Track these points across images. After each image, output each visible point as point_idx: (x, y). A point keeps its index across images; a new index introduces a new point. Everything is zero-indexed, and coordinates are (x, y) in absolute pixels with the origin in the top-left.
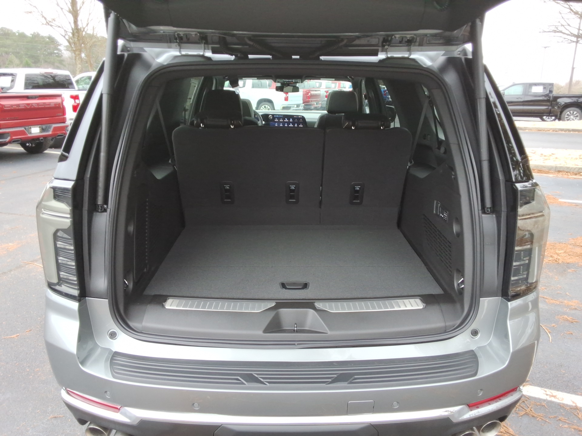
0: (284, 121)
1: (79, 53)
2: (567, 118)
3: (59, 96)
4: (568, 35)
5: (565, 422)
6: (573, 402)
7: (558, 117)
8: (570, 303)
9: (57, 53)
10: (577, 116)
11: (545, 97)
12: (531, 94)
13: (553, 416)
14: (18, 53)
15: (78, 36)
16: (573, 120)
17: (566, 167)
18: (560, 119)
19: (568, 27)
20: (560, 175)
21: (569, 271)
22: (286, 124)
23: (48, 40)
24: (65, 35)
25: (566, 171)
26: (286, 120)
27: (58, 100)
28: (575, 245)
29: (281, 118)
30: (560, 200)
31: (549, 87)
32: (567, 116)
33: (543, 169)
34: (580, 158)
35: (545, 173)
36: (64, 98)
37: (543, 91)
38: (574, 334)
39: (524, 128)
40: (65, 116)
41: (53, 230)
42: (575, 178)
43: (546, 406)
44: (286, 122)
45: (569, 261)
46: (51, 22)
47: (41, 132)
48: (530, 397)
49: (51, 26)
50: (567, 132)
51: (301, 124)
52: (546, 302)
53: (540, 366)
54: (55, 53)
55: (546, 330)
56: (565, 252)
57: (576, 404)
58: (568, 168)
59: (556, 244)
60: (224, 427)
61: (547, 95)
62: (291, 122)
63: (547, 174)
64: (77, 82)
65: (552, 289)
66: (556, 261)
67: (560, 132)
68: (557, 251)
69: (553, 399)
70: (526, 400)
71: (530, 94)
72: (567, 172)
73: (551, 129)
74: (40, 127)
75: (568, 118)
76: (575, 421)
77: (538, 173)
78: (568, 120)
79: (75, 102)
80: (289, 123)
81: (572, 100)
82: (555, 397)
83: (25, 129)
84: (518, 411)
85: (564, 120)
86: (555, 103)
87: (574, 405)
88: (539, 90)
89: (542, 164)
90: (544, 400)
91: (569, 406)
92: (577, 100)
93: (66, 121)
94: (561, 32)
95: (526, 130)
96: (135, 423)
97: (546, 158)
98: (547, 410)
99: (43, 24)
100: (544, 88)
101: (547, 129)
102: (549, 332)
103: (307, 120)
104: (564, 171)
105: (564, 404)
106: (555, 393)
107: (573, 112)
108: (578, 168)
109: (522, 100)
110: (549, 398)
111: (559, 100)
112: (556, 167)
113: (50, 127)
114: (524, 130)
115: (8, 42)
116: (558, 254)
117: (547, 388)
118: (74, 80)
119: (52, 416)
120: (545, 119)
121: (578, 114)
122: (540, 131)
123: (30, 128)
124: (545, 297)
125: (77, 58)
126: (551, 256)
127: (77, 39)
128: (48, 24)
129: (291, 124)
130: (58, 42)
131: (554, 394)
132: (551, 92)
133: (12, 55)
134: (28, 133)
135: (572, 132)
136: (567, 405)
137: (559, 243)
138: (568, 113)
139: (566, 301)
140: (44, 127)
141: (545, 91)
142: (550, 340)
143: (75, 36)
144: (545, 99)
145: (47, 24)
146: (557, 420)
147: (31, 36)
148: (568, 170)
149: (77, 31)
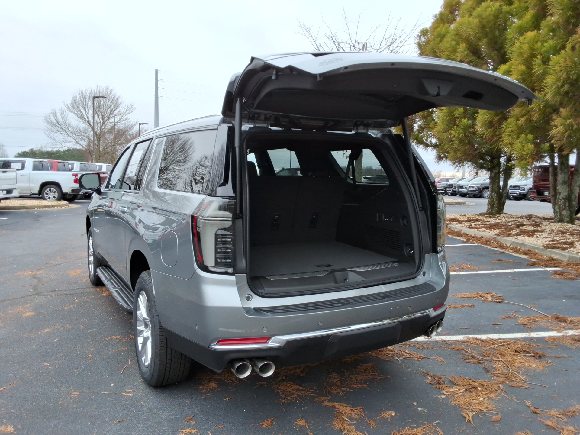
41: (215, 230)
60: (334, 335)
96: (283, 345)
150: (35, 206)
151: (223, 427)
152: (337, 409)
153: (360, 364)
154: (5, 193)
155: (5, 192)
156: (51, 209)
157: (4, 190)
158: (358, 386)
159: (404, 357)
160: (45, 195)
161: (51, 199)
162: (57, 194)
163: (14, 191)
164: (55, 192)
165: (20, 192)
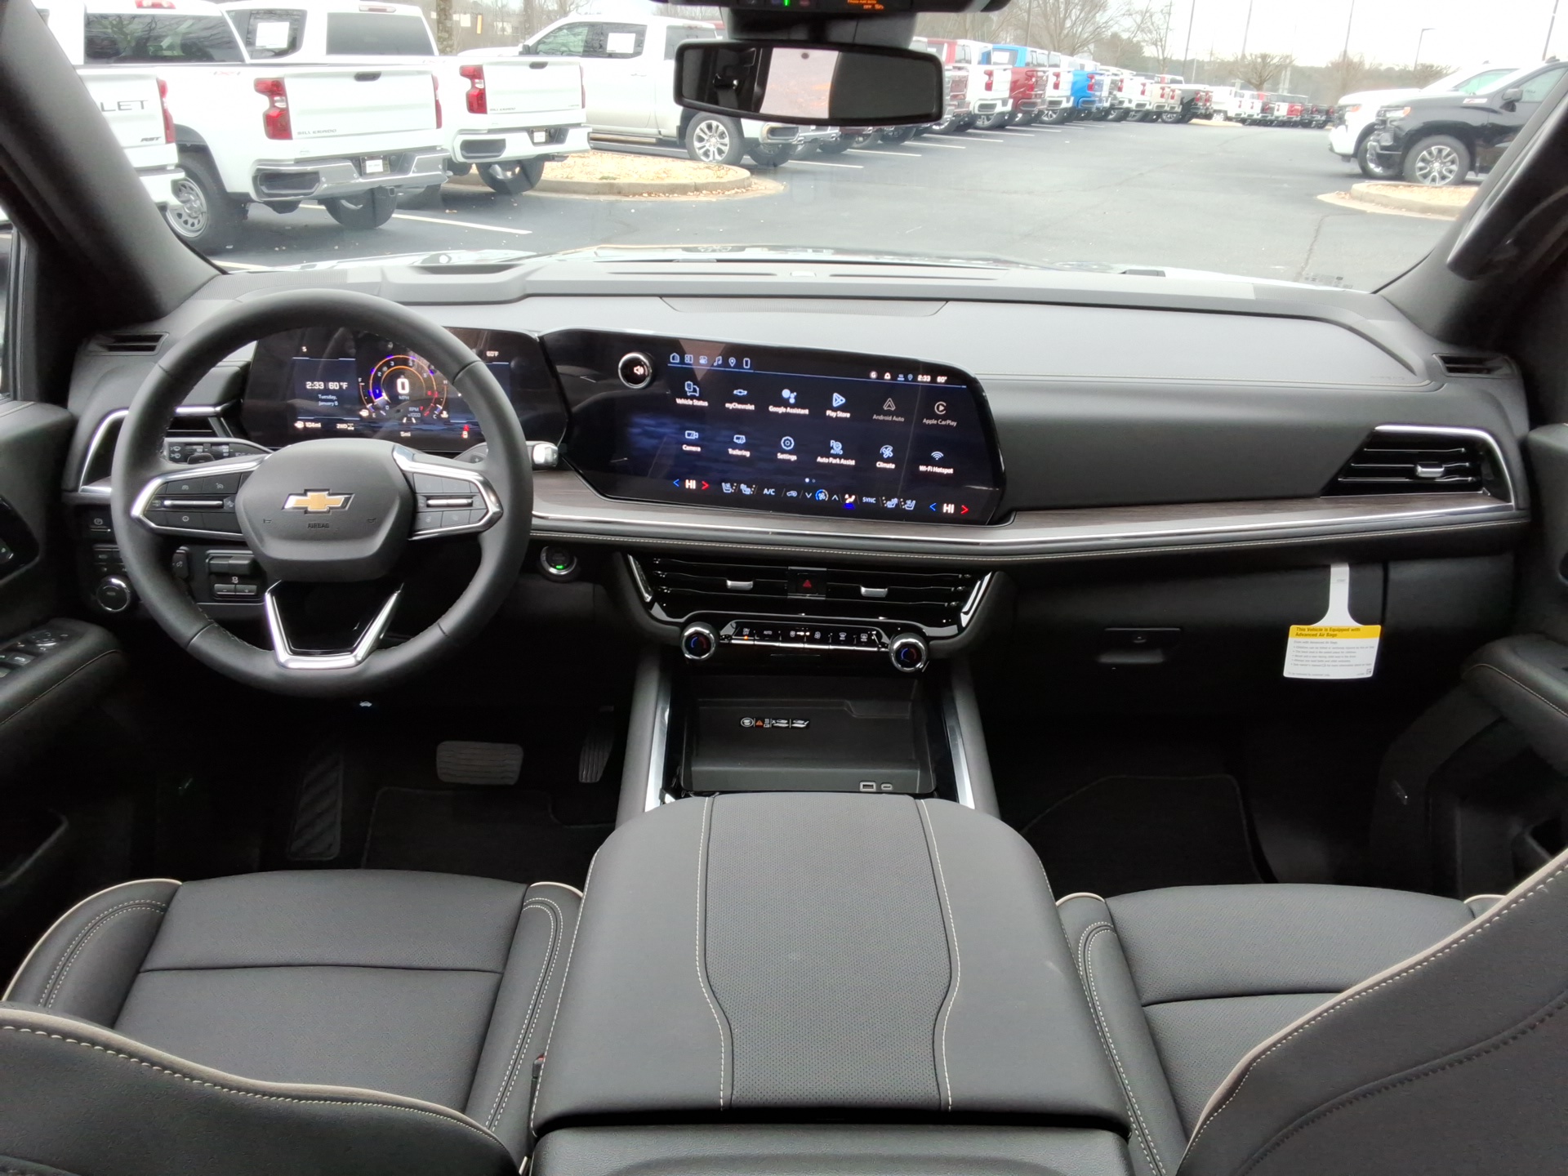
0: (762, 408)
22: (788, 442)
26: (789, 404)
29: (737, 380)
44: (788, 424)
51: (937, 455)
62: (837, 429)
80: (813, 435)
103: (1000, 406)
129: (837, 447)
150: (645, 186)
154: (543, 140)
155: (540, 136)
156: (691, 198)
157: (539, 129)
160: (697, 144)
161: (711, 158)
162: (727, 140)
163: (572, 133)
164: (722, 136)
165: (592, 135)
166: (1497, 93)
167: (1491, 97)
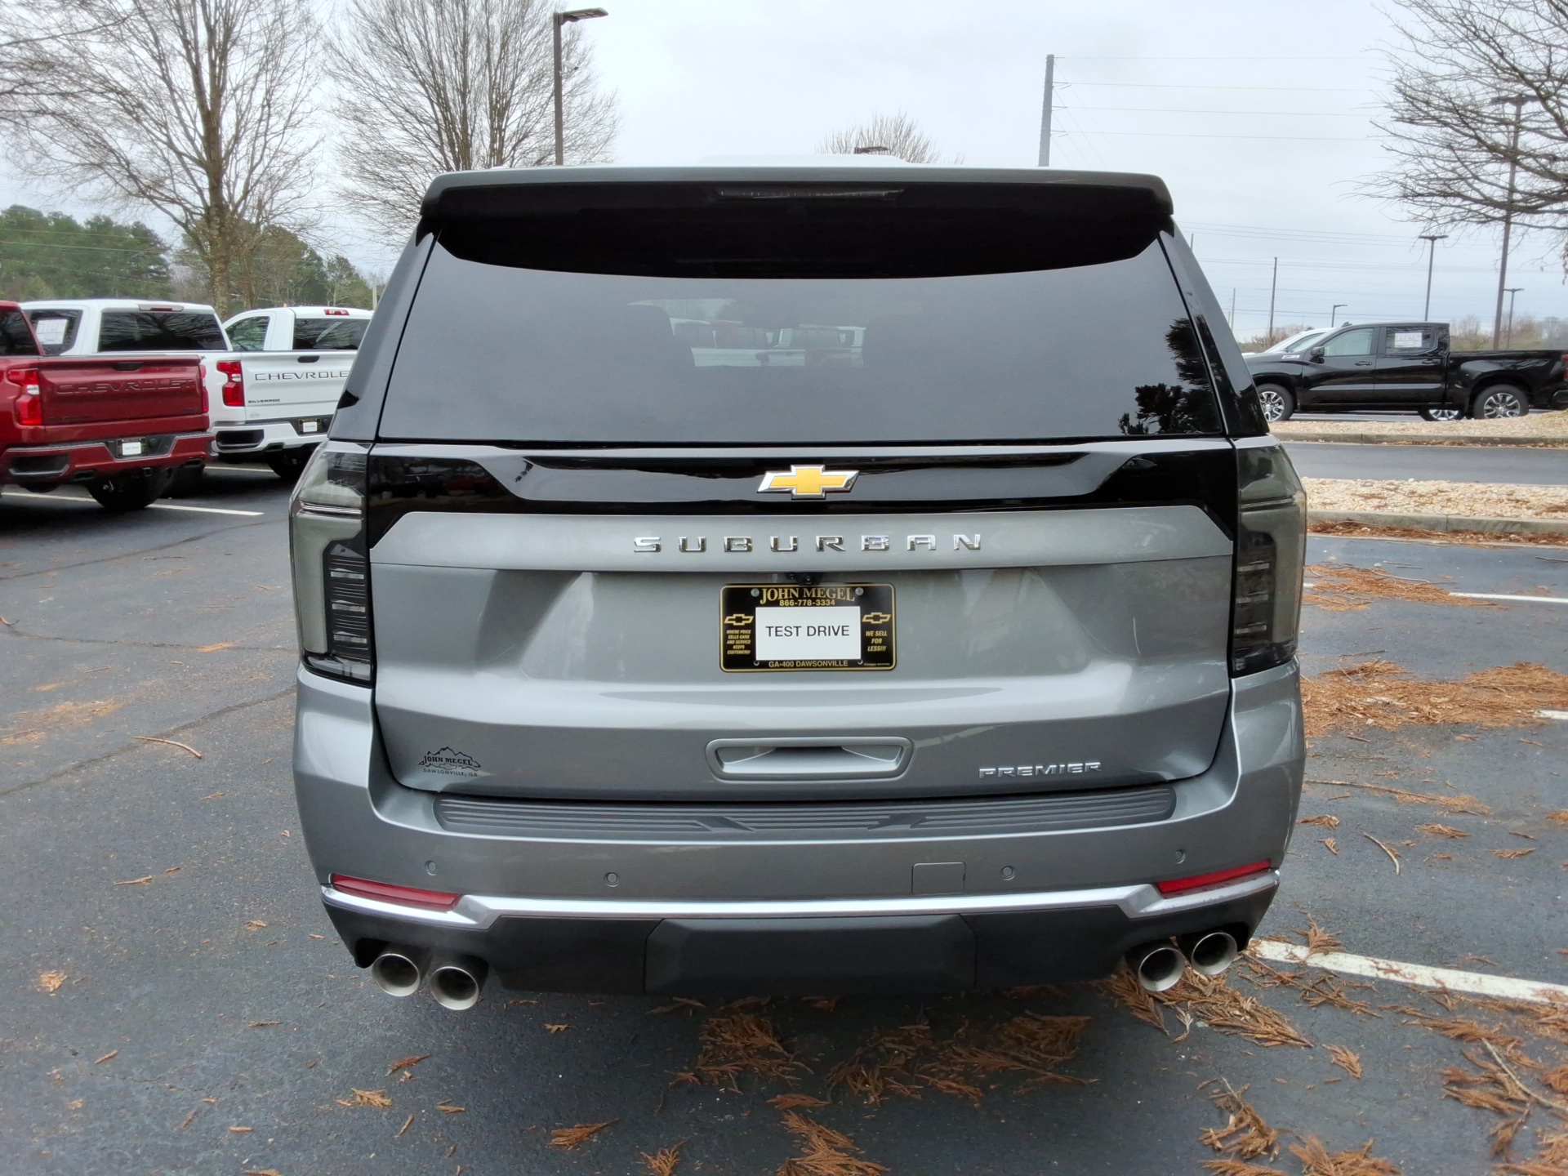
1: (223, 267)
2: (1488, 411)
3: (195, 363)
4: (1476, 201)
5: (1415, 1015)
6: (1438, 981)
7: (1466, 409)
8: (1453, 801)
9: (155, 271)
10: (1514, 407)
11: (1429, 359)
12: (1394, 352)
13: (1388, 1006)
14: (53, 271)
15: (222, 225)
16: (1505, 415)
17: (1474, 521)
18: (1470, 415)
19: (1477, 185)
20: (1458, 540)
21: (1458, 738)
23: (132, 236)
24: (187, 221)
25: (1475, 531)
27: (190, 374)
28: (1477, 686)
30: (1452, 594)
31: (1436, 333)
32: (1489, 407)
33: (1416, 527)
34: (1509, 500)
35: (1421, 537)
36: (204, 367)
37: (1423, 344)
38: (1454, 860)
39: (1378, 436)
40: (205, 415)
41: (321, 543)
42: (1495, 547)
43: (1374, 988)
45: (1459, 718)
46: (151, 188)
47: (144, 453)
48: (1340, 973)
49: (151, 198)
50: (1488, 446)
52: (1395, 799)
53: (1367, 918)
54: (152, 271)
55: (1389, 852)
56: (1451, 701)
57: (1442, 983)
58: (1479, 522)
59: (1430, 684)
60: (667, 924)
61: (1435, 354)
63: (1425, 538)
64: (230, 332)
65: (1413, 775)
66: (1428, 719)
67: (1471, 446)
68: (1433, 699)
69: (1392, 977)
70: (1330, 979)
71: (1389, 352)
72: (1475, 534)
73: (1447, 438)
74: (142, 441)
75: (1491, 410)
76: (1438, 1014)
77: (1403, 536)
78: (1491, 417)
79: (230, 380)
81: (1501, 364)
82: (1396, 972)
83: (107, 443)
84: (1310, 997)
85: (1480, 417)
86: (1454, 374)
87: (1439, 986)
88: (1413, 341)
89: (1412, 514)
90: (1372, 979)
91: (1428, 988)
92: (1515, 366)
93: (208, 427)
94: (1458, 195)
95: (1381, 442)
96: (486, 926)
97: (1422, 500)
98: (1376, 996)
99: (130, 194)
100: (1426, 337)
101: (1435, 437)
102: (1396, 856)
104: (1467, 531)
105: (1415, 985)
106: (1395, 965)
107: (1504, 397)
108: (1503, 522)
109: (1371, 368)
110: (1381, 975)
111: (1466, 366)
112: (1448, 522)
113: (169, 441)
114: (1376, 443)
115: (27, 244)
116: (1434, 706)
117: (1382, 957)
118: (223, 326)
119: (253, 1022)
120: (1435, 417)
121: (1516, 401)
122: (1419, 443)
123: (120, 443)
124: (1394, 790)
125: (217, 279)
126: (1417, 709)
127: (217, 232)
128: (144, 193)
130: (159, 243)
131: (1395, 967)
132: (1443, 345)
133: (38, 277)
134: (111, 454)
135: (1500, 446)
136: (1423, 987)
137: (1440, 683)
138: (1492, 398)
139: (1442, 798)
140: (153, 440)
141: (1428, 345)
142: (1395, 871)
143: (213, 224)
144: (1430, 363)
145: (142, 193)
146: (1398, 1013)
147: (89, 227)
148: (1480, 529)
149: (218, 210)
151: (460, 1111)
152: (807, 1151)
153: (1028, 1012)
158: (950, 1087)
159: (1215, 1020)
166: (1307, 350)
167: (1303, 354)
